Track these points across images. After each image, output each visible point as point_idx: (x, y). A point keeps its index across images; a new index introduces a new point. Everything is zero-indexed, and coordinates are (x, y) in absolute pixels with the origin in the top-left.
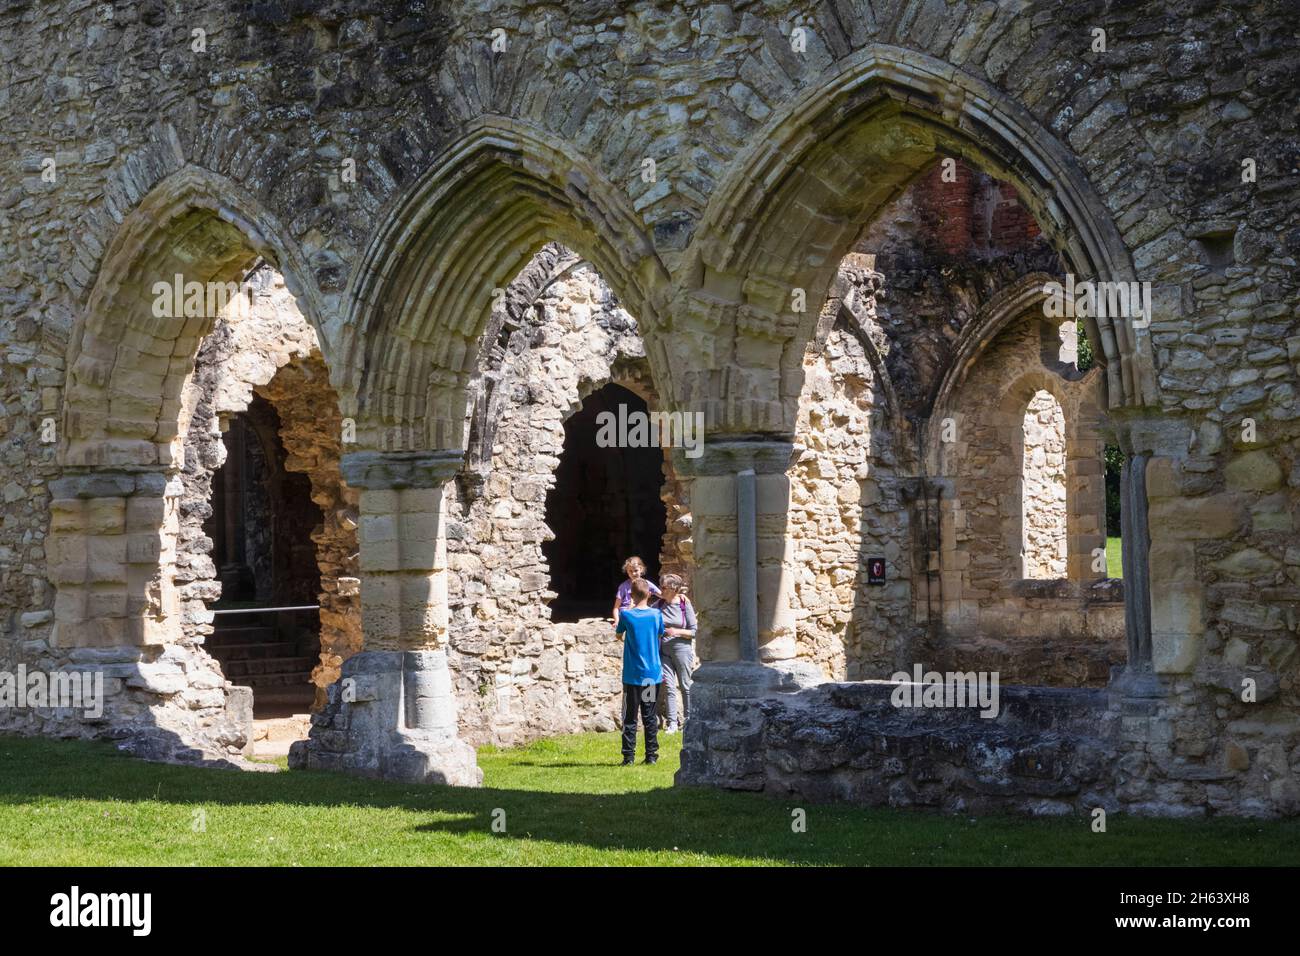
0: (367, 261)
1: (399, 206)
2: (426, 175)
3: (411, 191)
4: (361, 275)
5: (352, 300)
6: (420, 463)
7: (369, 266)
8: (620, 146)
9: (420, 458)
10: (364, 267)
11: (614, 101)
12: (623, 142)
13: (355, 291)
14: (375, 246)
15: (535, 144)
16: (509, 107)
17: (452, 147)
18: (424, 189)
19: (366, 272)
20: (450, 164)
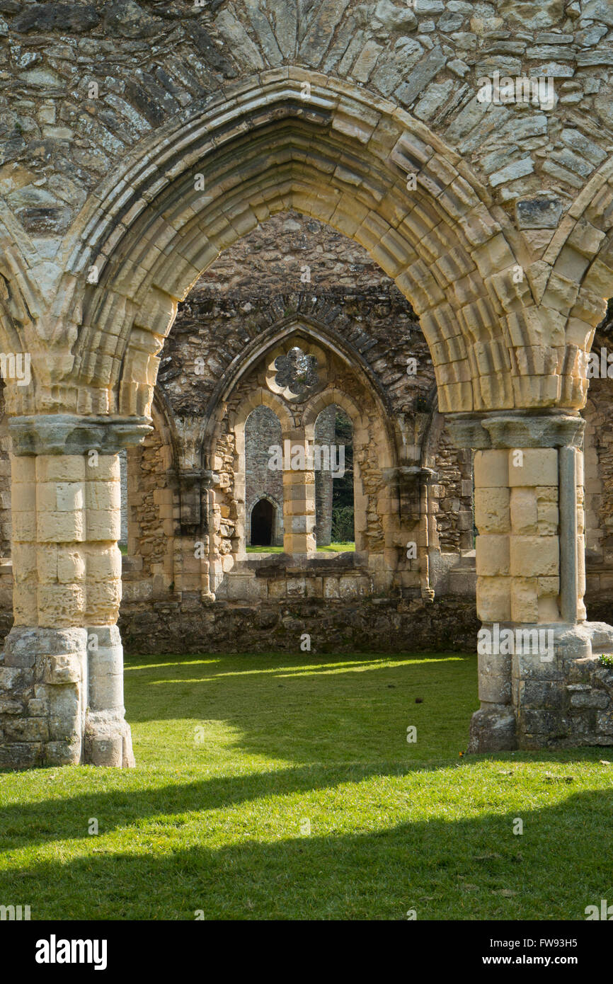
0: (104, 206)
1: (157, 150)
2: (198, 121)
3: (175, 136)
4: (94, 221)
5: (79, 247)
6: (115, 428)
7: (106, 212)
8: (474, 119)
9: (115, 423)
10: (100, 212)
11: (466, 73)
12: (478, 116)
13: (84, 236)
14: (118, 189)
15: (357, 105)
16: (322, 64)
17: (240, 95)
18: (195, 135)
19: (102, 218)
20: (235, 113)
